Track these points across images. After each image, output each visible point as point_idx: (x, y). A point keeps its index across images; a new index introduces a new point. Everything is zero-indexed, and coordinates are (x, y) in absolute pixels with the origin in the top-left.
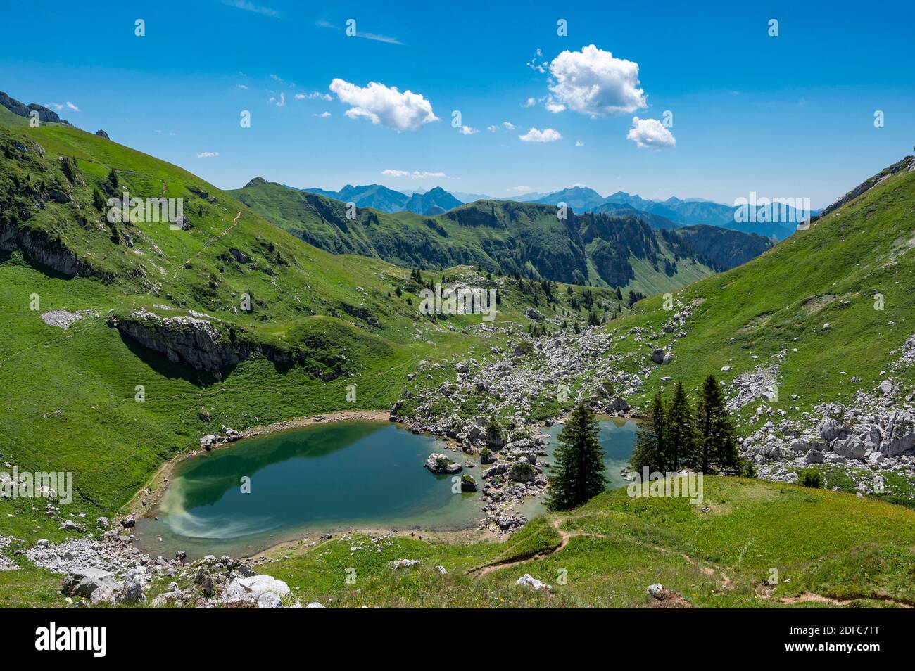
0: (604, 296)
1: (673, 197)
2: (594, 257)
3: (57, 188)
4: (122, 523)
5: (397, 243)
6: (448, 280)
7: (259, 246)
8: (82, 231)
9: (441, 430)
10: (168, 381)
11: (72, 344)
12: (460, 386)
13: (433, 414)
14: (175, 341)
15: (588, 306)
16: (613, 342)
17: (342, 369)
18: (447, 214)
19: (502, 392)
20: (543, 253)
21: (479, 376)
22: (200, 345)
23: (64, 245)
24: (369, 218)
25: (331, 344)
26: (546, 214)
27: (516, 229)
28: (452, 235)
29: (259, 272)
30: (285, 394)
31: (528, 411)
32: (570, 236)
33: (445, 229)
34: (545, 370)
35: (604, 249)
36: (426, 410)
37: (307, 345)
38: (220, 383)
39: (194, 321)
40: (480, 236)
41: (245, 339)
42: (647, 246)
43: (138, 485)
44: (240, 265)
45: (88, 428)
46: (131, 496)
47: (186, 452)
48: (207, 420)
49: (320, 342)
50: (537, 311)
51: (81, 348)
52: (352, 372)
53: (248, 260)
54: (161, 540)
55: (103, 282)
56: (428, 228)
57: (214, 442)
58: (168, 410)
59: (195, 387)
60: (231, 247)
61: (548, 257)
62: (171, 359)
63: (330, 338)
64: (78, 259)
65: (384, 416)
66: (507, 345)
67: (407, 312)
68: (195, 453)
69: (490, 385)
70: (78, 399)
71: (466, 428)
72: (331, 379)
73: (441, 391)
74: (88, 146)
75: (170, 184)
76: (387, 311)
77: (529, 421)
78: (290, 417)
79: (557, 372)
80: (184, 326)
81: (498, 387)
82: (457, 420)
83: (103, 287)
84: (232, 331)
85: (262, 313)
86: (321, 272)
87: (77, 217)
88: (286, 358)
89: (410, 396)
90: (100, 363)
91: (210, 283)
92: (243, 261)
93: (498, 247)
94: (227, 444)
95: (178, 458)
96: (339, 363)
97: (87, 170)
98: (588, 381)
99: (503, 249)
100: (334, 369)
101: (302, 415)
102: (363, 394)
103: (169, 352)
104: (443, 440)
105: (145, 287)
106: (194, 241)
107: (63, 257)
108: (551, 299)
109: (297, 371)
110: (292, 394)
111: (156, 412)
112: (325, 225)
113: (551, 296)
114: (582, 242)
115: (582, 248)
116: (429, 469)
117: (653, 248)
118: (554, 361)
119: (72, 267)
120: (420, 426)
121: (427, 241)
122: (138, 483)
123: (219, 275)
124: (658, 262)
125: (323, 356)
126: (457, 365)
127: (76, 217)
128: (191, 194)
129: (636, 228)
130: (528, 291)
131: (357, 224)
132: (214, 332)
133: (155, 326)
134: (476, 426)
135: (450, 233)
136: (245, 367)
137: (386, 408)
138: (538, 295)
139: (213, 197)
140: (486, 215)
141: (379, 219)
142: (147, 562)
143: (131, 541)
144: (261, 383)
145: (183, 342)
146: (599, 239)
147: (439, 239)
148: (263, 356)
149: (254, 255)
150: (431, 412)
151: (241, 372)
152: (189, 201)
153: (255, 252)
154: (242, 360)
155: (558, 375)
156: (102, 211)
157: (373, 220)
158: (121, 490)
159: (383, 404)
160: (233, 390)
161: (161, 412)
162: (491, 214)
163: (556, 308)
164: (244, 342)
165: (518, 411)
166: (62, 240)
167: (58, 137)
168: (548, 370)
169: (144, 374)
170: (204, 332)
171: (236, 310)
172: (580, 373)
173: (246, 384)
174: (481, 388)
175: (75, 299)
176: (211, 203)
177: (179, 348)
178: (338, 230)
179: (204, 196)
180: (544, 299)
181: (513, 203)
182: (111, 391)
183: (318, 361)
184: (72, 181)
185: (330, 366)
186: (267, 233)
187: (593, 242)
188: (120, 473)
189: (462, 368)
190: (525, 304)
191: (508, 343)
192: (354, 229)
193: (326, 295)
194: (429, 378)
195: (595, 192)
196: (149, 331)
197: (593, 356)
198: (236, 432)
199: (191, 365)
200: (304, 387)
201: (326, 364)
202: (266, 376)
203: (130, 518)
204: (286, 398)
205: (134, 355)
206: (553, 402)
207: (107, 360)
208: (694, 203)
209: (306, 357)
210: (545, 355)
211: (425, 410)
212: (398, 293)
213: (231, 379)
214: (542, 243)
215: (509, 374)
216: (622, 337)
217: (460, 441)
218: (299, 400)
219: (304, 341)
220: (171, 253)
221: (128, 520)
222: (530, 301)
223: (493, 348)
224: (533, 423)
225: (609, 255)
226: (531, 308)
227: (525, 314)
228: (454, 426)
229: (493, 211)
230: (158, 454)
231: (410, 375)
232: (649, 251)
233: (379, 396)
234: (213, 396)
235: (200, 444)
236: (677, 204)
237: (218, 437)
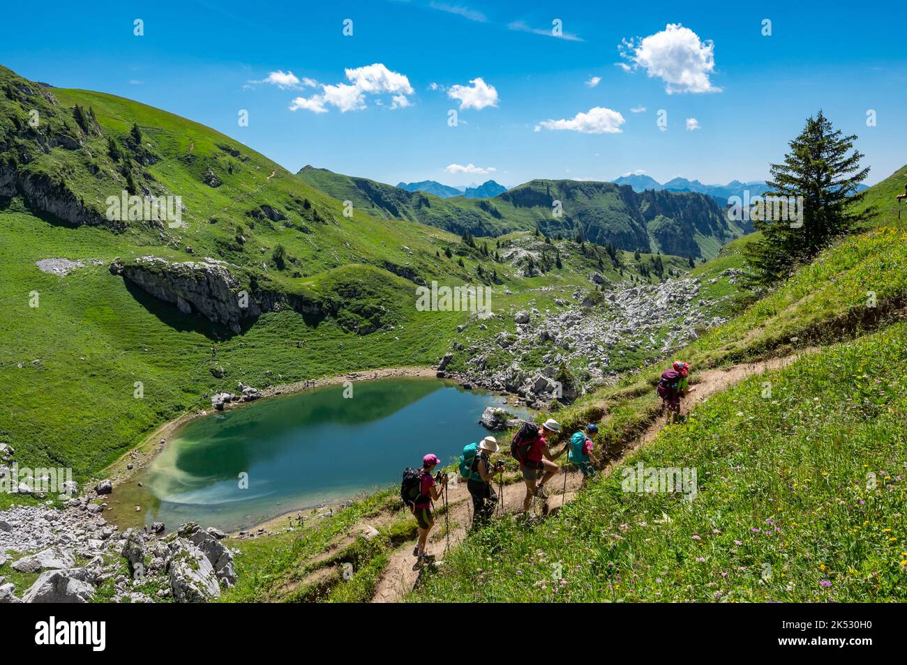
0: (674, 264)
1: (735, 181)
2: (656, 235)
3: (66, 133)
4: (96, 489)
5: (450, 226)
6: (503, 244)
7: (294, 203)
8: (93, 179)
9: (499, 383)
10: (178, 333)
11: (68, 292)
12: (520, 337)
13: (488, 367)
14: (185, 288)
15: (658, 272)
16: (702, 286)
17: (381, 321)
18: (501, 196)
19: (571, 342)
20: (603, 232)
21: (543, 326)
22: (215, 293)
23: (68, 190)
24: (420, 201)
25: (368, 293)
26: (604, 192)
27: (573, 209)
28: (505, 216)
29: (293, 229)
30: (314, 349)
31: (604, 361)
32: (631, 214)
33: (498, 210)
34: (621, 320)
35: (668, 226)
36: (480, 362)
37: (340, 295)
38: (239, 336)
39: (207, 266)
40: (535, 216)
41: (269, 287)
42: (714, 223)
43: (126, 446)
44: (272, 222)
45: (73, 380)
46: (115, 459)
47: (193, 412)
48: (221, 377)
49: (355, 291)
50: (603, 276)
51: (77, 297)
52: (393, 324)
53: (282, 218)
54: (138, 508)
55: (113, 232)
56: (481, 210)
57: (227, 401)
58: (175, 365)
59: (209, 340)
60: (263, 203)
61: (607, 237)
62: (182, 309)
63: (367, 288)
64: (84, 206)
65: (431, 372)
66: (574, 297)
67: (458, 272)
68: (204, 413)
69: (557, 334)
70: (65, 349)
71: (529, 380)
72: (367, 333)
73: (498, 342)
74: (113, 105)
75: (198, 141)
76: (436, 271)
77: (606, 372)
78: (320, 374)
79: (635, 321)
80: (196, 271)
81: (565, 337)
82: (517, 371)
83: (113, 236)
84: (253, 278)
85: (295, 270)
86: (363, 232)
87: (87, 164)
88: (316, 309)
89: (460, 348)
90: (98, 312)
91: (237, 238)
92: (276, 218)
93: (555, 228)
94: (244, 404)
95: (183, 418)
96: (377, 314)
97: (108, 126)
98: (675, 329)
99: (560, 230)
100: (371, 321)
101: (334, 372)
102: (406, 348)
103: (180, 301)
104: (502, 395)
105: (162, 239)
106: (221, 197)
107: (67, 203)
108: (617, 264)
109: (328, 323)
110: (322, 349)
111: (162, 366)
112: (375, 209)
113: (617, 261)
114: (644, 220)
115: (643, 226)
116: (484, 425)
117: (720, 225)
118: (630, 311)
119: (78, 214)
120: (473, 381)
121: (481, 224)
122: (127, 445)
123: (247, 230)
124: (726, 238)
125: (358, 307)
126: (516, 315)
127: (85, 164)
128: (222, 151)
129: (701, 205)
130: (592, 255)
131: (407, 207)
132: (231, 278)
133: (163, 272)
134: (541, 376)
135: (503, 214)
136: (268, 319)
137: (433, 364)
138: (603, 259)
139: (244, 156)
140: (541, 195)
141: (430, 201)
142: (110, 535)
143: (101, 511)
144: (287, 337)
145: (194, 289)
146: (662, 216)
147: (493, 220)
148: (289, 307)
149: (288, 212)
150: (485, 365)
151: (263, 324)
152: (218, 158)
153: (289, 210)
154: (265, 311)
155: (638, 325)
156: (119, 162)
157: (425, 204)
158: (103, 451)
159: (430, 359)
160: (253, 344)
161: (166, 367)
162: (546, 194)
163: (624, 273)
164: (266, 291)
165: (592, 361)
166: (67, 185)
167: (82, 96)
168: (624, 320)
169: (149, 324)
170: (219, 278)
171: (265, 265)
172: (664, 322)
173: (269, 337)
174: (546, 337)
175: (79, 248)
176: (243, 161)
177: (190, 296)
178: (389, 215)
179: (235, 154)
180: (609, 263)
181: (569, 181)
182: (108, 343)
183: (353, 312)
184: (85, 129)
185: (367, 318)
186: (304, 193)
187: (656, 219)
188: (104, 431)
189: (522, 317)
190: (588, 269)
191: (574, 295)
192: (405, 213)
193: (368, 253)
194: (483, 328)
195: (651, 178)
196: (156, 276)
197: (678, 303)
198: (255, 390)
199: (205, 317)
200: (337, 341)
201: (362, 315)
202: (293, 330)
203: (105, 483)
204: (316, 353)
205: (138, 304)
206: (635, 351)
207: (107, 310)
208: (757, 185)
209: (339, 308)
210: (619, 305)
211: (478, 363)
212: (448, 254)
213: (252, 333)
214: (601, 222)
215: (579, 324)
216: (713, 280)
217: (522, 395)
218: (331, 356)
219: (337, 290)
220: (195, 208)
221: (103, 485)
222: (594, 266)
223: (557, 300)
224: (612, 375)
225: (673, 233)
226: (596, 273)
227: (589, 279)
228: (514, 378)
229: (548, 190)
230: (158, 413)
231: (461, 326)
232: (716, 228)
233: (424, 351)
234: (230, 350)
235: (211, 403)
236: (739, 187)
237: (233, 395)
